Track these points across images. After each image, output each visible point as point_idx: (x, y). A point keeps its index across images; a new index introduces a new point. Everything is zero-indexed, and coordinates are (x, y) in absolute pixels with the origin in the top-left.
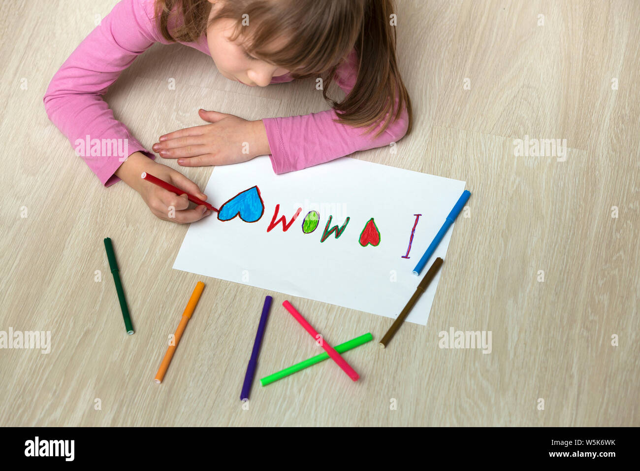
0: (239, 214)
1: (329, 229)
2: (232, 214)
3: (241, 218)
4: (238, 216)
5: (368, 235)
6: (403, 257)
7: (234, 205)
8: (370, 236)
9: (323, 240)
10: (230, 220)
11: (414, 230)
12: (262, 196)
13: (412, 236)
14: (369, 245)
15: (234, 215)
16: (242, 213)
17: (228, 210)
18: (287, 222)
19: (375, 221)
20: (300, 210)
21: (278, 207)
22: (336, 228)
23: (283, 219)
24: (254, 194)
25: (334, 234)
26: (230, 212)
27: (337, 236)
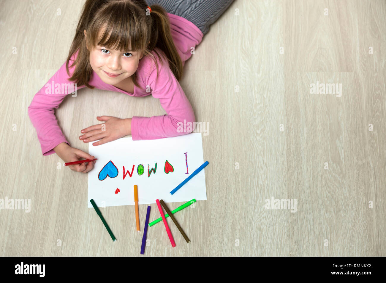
0: (108, 175)
1: (150, 171)
2: (105, 176)
3: (109, 177)
4: (108, 176)
5: (168, 168)
6: (186, 173)
7: (104, 172)
8: (169, 168)
9: (149, 176)
10: (105, 179)
11: (186, 160)
12: (114, 164)
13: (187, 163)
14: (170, 172)
15: (106, 176)
16: (109, 174)
17: (102, 175)
18: (131, 173)
19: (168, 161)
20: (134, 166)
21: (124, 167)
22: (152, 169)
23: (128, 172)
24: (111, 165)
25: (153, 172)
26: (104, 176)
27: (154, 172)
